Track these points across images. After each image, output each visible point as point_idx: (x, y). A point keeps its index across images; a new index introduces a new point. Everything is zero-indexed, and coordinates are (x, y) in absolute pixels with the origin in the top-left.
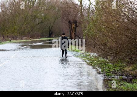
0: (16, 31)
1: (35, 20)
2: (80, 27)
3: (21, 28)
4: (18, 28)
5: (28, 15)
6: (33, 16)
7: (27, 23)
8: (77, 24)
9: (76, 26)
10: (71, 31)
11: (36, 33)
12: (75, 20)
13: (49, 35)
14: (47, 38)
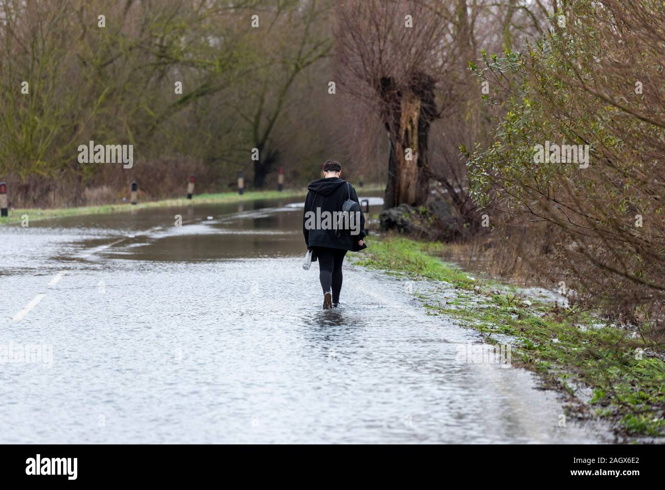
0: (42, 147)
1: (161, 78)
2: (454, 117)
3: (76, 128)
4: (55, 130)
5: (114, 44)
6: (147, 53)
7: (109, 96)
8: (437, 100)
9: (430, 113)
10: (398, 146)
11: (168, 158)
12: (421, 74)
13: (252, 174)
14: (241, 192)
